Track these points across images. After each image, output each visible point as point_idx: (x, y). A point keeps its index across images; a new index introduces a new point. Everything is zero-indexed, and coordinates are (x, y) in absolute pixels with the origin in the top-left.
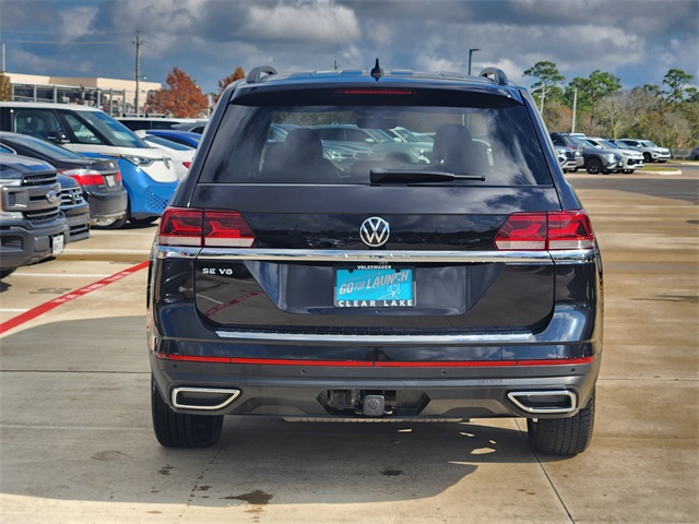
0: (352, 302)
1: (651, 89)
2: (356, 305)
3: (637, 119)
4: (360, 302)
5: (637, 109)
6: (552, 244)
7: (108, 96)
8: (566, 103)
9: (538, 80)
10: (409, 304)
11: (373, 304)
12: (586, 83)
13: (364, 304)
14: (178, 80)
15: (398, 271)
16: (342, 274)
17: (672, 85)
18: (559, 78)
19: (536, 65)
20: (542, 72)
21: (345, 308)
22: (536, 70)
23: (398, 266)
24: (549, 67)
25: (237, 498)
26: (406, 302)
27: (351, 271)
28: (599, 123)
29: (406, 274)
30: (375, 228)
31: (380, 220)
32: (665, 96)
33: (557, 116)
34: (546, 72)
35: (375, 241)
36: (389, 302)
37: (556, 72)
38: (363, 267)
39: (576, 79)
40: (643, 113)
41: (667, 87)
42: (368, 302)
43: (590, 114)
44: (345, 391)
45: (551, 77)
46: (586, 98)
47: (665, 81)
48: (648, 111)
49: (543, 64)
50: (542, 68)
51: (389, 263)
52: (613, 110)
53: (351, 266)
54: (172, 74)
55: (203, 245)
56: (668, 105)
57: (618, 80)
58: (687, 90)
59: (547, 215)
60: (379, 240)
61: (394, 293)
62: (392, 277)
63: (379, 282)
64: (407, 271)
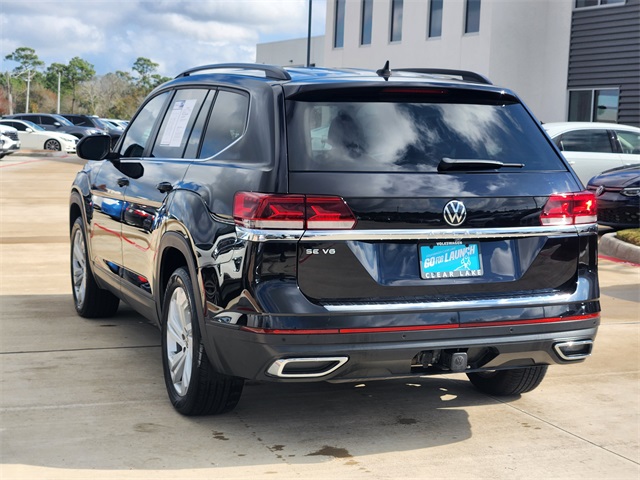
0: (435, 274)
1: (122, 74)
2: (439, 276)
3: (114, 103)
4: (442, 273)
5: (113, 93)
8: (49, 87)
9: (19, 64)
10: (479, 274)
11: (451, 274)
12: (66, 69)
13: (445, 275)
15: (467, 246)
16: (424, 249)
17: (140, 72)
18: (39, 63)
19: (17, 51)
20: (22, 57)
21: (431, 279)
22: (16, 55)
23: (467, 242)
24: (28, 53)
26: (476, 272)
27: (431, 247)
28: (80, 106)
29: (473, 248)
30: (456, 211)
31: (459, 203)
32: (135, 82)
33: (41, 98)
34: (26, 57)
35: (456, 220)
36: (464, 272)
37: (36, 57)
38: (441, 244)
39: (53, 65)
40: (118, 96)
41: (136, 74)
42: (448, 273)
43: (72, 97)
44: (430, 351)
45: (31, 62)
46: (67, 82)
47: (134, 68)
48: (123, 95)
49: (23, 50)
50: (23, 53)
51: (461, 240)
52: (93, 93)
53: (432, 243)
55: (305, 228)
56: (140, 90)
57: (92, 66)
58: (153, 76)
60: (459, 220)
61: (466, 265)
62: (463, 251)
63: (454, 256)
64: (474, 246)
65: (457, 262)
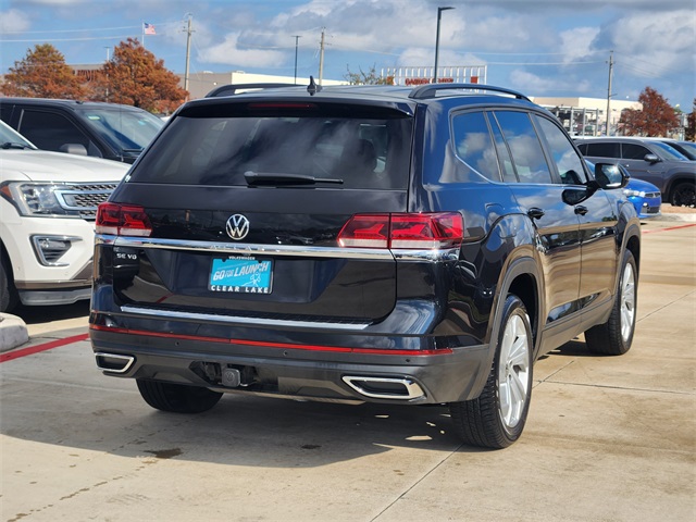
0: (221, 287)
2: (224, 290)
4: (228, 288)
6: (395, 243)
7: (589, 115)
10: (266, 292)
11: (237, 289)
13: (231, 289)
14: (651, 99)
15: (260, 262)
16: (217, 262)
21: (216, 291)
23: (260, 258)
25: (154, 452)
26: (263, 290)
27: (224, 261)
29: (266, 265)
30: (236, 225)
31: (242, 217)
35: (237, 235)
36: (250, 289)
38: (233, 257)
42: (234, 288)
44: (214, 364)
51: (252, 255)
53: (224, 256)
54: (644, 93)
55: (119, 235)
59: (390, 217)
60: (240, 234)
61: (255, 281)
62: (255, 267)
63: (244, 271)
64: (268, 263)
65: (247, 278)
